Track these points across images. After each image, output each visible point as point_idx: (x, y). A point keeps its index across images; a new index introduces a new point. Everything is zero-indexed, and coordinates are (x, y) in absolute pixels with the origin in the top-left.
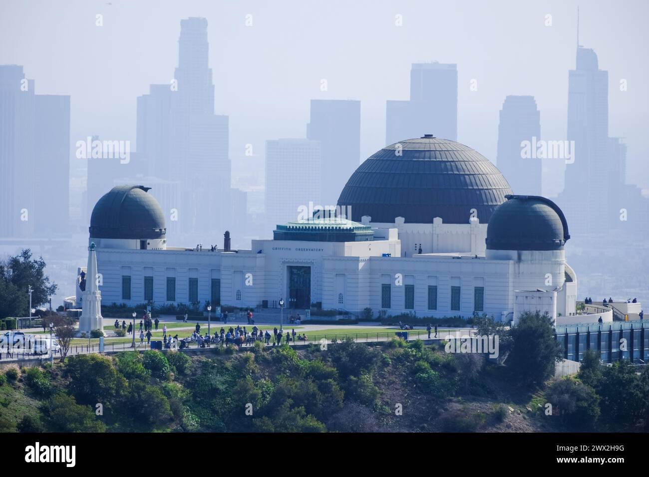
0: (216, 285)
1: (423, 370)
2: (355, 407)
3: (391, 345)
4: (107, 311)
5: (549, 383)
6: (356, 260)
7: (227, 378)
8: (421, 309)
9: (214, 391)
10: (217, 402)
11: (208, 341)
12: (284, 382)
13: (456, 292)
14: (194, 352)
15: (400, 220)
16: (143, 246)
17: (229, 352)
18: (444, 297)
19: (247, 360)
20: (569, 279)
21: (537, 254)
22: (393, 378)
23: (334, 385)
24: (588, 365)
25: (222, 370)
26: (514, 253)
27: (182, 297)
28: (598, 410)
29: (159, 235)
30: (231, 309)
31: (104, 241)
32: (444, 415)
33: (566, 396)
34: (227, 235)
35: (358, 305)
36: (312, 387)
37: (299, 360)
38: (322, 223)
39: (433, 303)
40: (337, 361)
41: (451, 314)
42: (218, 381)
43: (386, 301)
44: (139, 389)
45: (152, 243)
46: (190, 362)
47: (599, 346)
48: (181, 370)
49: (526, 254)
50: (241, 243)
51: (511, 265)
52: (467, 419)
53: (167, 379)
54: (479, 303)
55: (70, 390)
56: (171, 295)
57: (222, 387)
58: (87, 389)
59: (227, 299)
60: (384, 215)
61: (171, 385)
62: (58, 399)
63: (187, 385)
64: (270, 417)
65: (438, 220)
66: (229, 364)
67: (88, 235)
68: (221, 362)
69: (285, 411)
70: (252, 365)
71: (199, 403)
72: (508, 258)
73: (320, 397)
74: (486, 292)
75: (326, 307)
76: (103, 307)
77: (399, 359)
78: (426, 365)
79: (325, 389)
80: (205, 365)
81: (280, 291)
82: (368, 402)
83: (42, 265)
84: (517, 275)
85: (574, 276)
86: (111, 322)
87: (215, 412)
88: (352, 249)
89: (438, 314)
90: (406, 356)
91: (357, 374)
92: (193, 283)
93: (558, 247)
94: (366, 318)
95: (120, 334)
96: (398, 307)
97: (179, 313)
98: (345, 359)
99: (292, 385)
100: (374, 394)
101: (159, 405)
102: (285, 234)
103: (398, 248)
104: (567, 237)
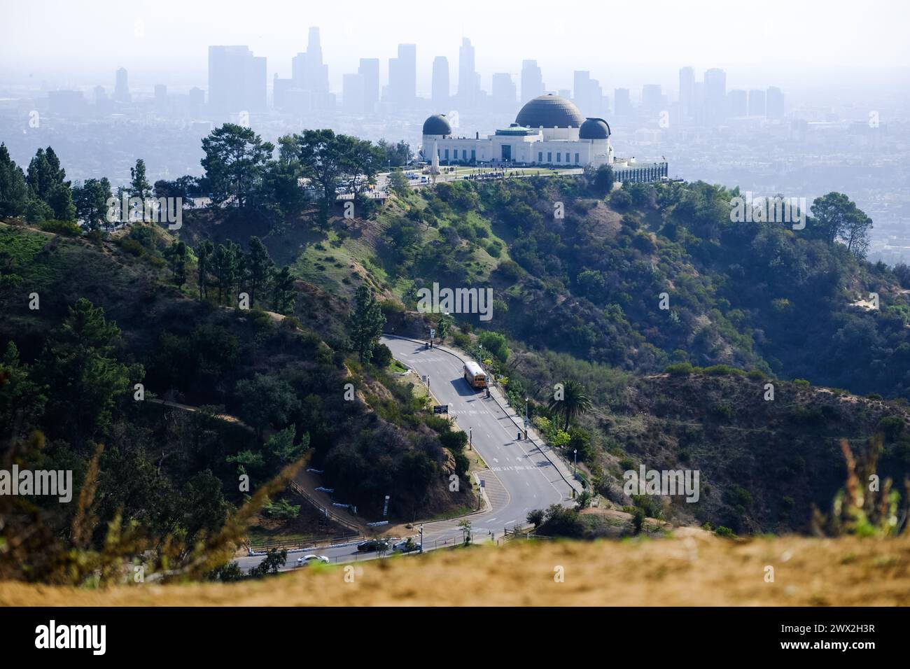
0: (473, 152)
1: (565, 187)
2: (542, 201)
3: (552, 177)
4: (442, 163)
5: (612, 191)
6: (529, 143)
7: (493, 190)
8: (554, 162)
9: (489, 195)
10: (490, 200)
11: (486, 176)
12: (515, 192)
13: (568, 155)
14: (480, 181)
15: (541, 127)
16: (444, 138)
17: (493, 180)
18: (563, 158)
19: (500, 183)
20: (611, 150)
21: (599, 140)
22: (554, 190)
23: (534, 194)
24: (625, 183)
25: (492, 187)
26: (591, 140)
27: (460, 157)
28: (631, 202)
29: (449, 133)
30: (479, 162)
31: (429, 136)
32: (575, 204)
33: (619, 196)
34: (477, 133)
35: (530, 161)
36: (526, 193)
37: (519, 182)
38: (515, 129)
39: (559, 160)
40: (534, 184)
41: (566, 164)
42: (490, 192)
43: (540, 159)
44: (462, 195)
45: (447, 136)
46: (479, 185)
47: (627, 176)
48: (476, 188)
49: (595, 140)
50: (483, 136)
51: (590, 145)
52: (585, 205)
53: (471, 191)
54: (577, 160)
55: (438, 196)
56: (456, 157)
57: (492, 194)
58: (444, 196)
59: (478, 158)
60: (535, 125)
61: (473, 194)
62: (435, 200)
63: (479, 193)
64: (512, 205)
65: (556, 127)
66: (493, 185)
67: (422, 133)
68: (490, 184)
69: (518, 203)
70: (502, 185)
71: (484, 200)
72: (589, 142)
73: (529, 198)
74: (580, 156)
75: (517, 161)
76: (440, 162)
77: (556, 183)
78: (566, 185)
79: (530, 194)
80: (484, 186)
81: (499, 155)
82: (546, 199)
83: (409, 146)
84: (592, 149)
85: (613, 149)
86: (443, 167)
87: (489, 204)
88: (527, 139)
89: (561, 163)
90: (558, 181)
91: (542, 189)
92: (464, 152)
93: (607, 138)
94: (533, 165)
95: (446, 173)
96: (545, 161)
97: (463, 164)
98: (537, 183)
99: (519, 193)
100: (548, 196)
101: (471, 202)
102: (500, 133)
103: (543, 138)
104: (610, 134)
